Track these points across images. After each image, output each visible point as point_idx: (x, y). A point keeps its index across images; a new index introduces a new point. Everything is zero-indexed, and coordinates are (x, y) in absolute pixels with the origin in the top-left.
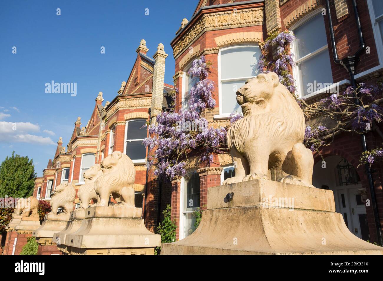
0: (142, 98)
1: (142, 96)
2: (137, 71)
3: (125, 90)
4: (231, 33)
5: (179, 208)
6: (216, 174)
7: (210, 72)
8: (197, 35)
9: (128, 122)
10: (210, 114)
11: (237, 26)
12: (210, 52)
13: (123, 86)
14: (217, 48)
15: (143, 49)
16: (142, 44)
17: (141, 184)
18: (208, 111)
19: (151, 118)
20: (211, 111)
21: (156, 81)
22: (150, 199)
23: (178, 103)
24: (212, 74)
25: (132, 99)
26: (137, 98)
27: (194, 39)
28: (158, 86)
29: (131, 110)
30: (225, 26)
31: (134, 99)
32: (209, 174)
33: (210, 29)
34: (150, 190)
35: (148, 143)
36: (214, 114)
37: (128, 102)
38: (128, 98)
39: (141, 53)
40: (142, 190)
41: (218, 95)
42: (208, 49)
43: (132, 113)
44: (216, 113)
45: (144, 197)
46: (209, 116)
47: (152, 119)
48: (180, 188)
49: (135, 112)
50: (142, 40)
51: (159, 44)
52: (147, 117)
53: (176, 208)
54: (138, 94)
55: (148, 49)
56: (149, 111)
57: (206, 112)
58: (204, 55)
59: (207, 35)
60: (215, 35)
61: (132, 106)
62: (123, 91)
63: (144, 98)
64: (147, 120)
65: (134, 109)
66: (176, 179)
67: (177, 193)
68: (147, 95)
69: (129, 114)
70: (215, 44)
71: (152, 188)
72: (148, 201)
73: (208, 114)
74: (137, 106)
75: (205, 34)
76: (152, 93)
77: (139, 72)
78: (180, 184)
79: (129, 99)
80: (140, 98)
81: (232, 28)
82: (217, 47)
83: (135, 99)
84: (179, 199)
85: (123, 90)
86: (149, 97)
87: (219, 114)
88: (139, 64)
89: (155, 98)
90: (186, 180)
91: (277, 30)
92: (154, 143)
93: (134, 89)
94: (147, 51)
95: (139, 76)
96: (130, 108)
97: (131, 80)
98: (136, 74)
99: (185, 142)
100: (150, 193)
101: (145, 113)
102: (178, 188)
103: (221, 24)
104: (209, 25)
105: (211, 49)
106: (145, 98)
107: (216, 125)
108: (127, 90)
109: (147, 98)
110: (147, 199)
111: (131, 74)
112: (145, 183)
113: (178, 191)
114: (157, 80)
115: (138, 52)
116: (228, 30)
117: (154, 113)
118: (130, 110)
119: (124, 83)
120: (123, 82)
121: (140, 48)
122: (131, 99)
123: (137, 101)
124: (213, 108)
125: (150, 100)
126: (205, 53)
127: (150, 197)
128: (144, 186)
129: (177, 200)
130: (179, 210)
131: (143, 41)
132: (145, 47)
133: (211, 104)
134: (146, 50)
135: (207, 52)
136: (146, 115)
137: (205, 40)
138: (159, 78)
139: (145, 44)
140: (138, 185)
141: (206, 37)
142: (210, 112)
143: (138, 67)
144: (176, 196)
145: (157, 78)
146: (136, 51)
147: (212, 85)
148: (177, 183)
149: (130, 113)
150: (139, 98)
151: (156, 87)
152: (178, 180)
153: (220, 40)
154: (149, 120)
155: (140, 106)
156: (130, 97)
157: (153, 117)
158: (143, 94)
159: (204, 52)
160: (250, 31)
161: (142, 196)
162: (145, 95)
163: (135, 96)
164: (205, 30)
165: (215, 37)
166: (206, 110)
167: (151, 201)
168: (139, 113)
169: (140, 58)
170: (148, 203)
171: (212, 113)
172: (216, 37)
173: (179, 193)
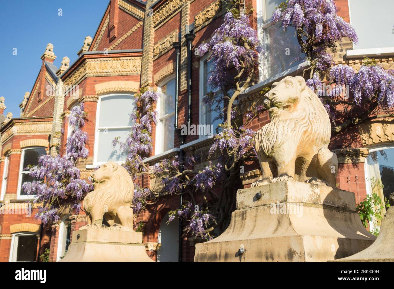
0: (41, 122)
1: (41, 121)
2: (41, 84)
3: (28, 104)
4: (110, 81)
5: (56, 252)
6: (84, 221)
7: (88, 121)
8: (80, 77)
9: (25, 151)
10: (83, 163)
11: (117, 74)
12: (89, 100)
13: (26, 97)
14: (96, 96)
15: (49, 57)
16: (48, 49)
17: (36, 224)
18: (81, 160)
19: (50, 148)
20: (84, 160)
21: (57, 104)
22: (45, 241)
23: (63, 145)
24: (89, 122)
25: (30, 123)
26: (36, 123)
27: (78, 81)
28: (59, 109)
29: (28, 136)
30: (105, 73)
31: (32, 123)
32: (77, 221)
33: (92, 75)
34: (45, 231)
35: (27, 187)
36: (87, 163)
37: (25, 126)
38: (25, 121)
39: (46, 61)
40: (37, 231)
41: (93, 144)
42: (87, 96)
43: (30, 140)
44: (89, 163)
45: (39, 238)
46: (82, 165)
47: (52, 148)
48: (58, 233)
49: (33, 139)
50: (48, 44)
51: (64, 58)
52: (47, 146)
53: (53, 252)
54: (37, 117)
55: (56, 57)
56: (49, 139)
57: (79, 161)
58: (84, 102)
59: (88, 81)
60: (96, 82)
61: (30, 131)
62: (26, 105)
63: (43, 122)
64: (46, 149)
65: (32, 135)
66: (55, 224)
67: (55, 237)
68: (47, 119)
69: (25, 141)
70: (95, 92)
71: (47, 229)
72: (42, 244)
73: (81, 163)
74: (35, 131)
75: (86, 80)
76: (52, 118)
77: (43, 86)
78: (59, 229)
79: (26, 123)
80: (39, 123)
81: (112, 75)
82: (96, 94)
83: (34, 123)
84: (57, 243)
85: (25, 103)
86: (49, 122)
87: (92, 164)
88: (43, 75)
89: (55, 124)
90: (66, 225)
91: (148, 85)
92: (32, 189)
93: (37, 105)
94: (55, 58)
95: (42, 91)
96: (27, 134)
97: (35, 93)
98: (40, 88)
99: (56, 191)
100: (45, 235)
101: (44, 140)
102: (57, 233)
103: (101, 71)
104: (90, 71)
105: (90, 96)
106: (45, 122)
107: (88, 174)
108: (30, 104)
109: (47, 122)
110: (42, 241)
111: (35, 86)
112: (41, 223)
113: (57, 236)
114: (58, 102)
115: (43, 60)
116: (108, 77)
117: (54, 143)
118: (26, 136)
119: (27, 95)
120: (26, 93)
121: (45, 56)
122: (28, 123)
123: (35, 126)
124: (86, 157)
125: (51, 125)
126: (84, 101)
127: (45, 239)
128: (39, 226)
129: (55, 245)
130: (56, 255)
131: (51, 46)
132: (52, 54)
133: (84, 155)
134: (53, 58)
135: (86, 99)
136: (44, 143)
137: (86, 86)
138: (61, 100)
139: (52, 50)
140: (33, 225)
141: (87, 83)
142: (83, 162)
143: (42, 79)
144: (54, 240)
145: (59, 100)
146: (41, 58)
147: (85, 136)
148: (56, 228)
149: (27, 140)
150: (37, 123)
151: (57, 111)
152: (57, 225)
153: (100, 87)
154: (48, 149)
155: (39, 132)
156: (27, 121)
157: (52, 146)
158: (43, 117)
159: (84, 99)
160: (128, 80)
161: (37, 237)
162: (45, 119)
163: (34, 120)
164: (86, 76)
165: (95, 84)
166: (80, 159)
167: (45, 243)
168: (38, 140)
169: (45, 68)
170: (43, 246)
171: (85, 163)
172: (97, 83)
173: (58, 237)
